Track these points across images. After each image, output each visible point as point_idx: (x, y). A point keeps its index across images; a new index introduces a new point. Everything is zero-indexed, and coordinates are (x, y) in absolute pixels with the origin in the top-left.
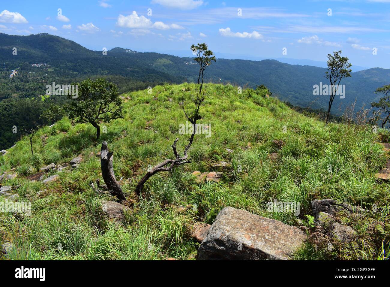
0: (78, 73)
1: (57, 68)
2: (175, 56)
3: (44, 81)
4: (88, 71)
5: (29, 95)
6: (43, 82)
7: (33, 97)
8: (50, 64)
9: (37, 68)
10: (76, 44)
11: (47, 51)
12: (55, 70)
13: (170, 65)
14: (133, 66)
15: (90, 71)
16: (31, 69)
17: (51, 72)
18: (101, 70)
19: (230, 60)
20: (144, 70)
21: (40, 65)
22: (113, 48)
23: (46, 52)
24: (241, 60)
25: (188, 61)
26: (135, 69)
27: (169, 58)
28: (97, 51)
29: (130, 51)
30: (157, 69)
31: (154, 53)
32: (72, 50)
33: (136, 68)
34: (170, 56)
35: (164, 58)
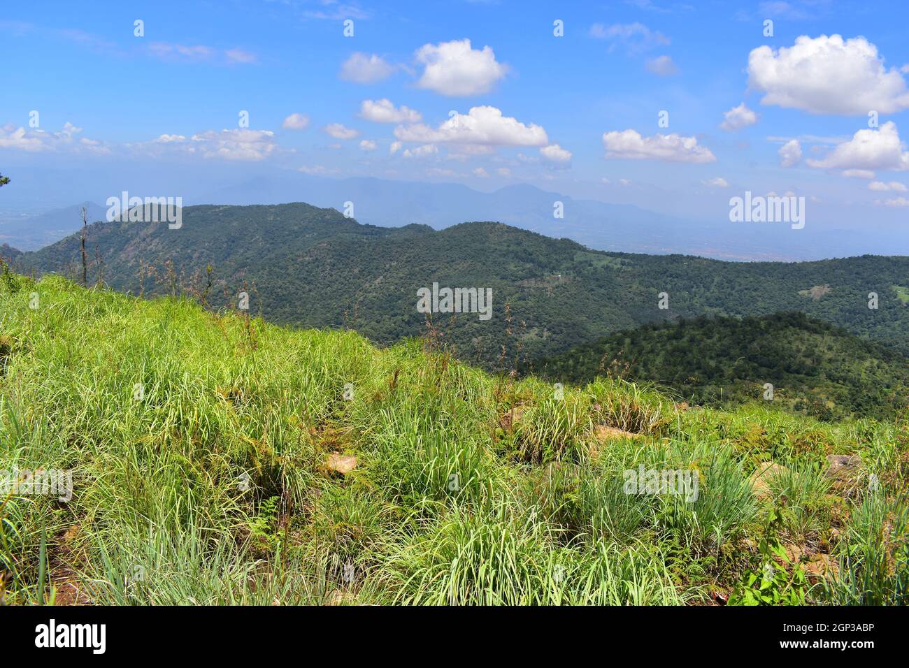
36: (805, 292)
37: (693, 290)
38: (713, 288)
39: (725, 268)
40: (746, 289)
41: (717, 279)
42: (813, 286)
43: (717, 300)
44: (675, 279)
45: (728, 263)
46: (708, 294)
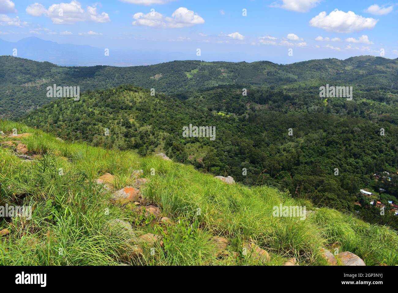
36: (153, 77)
37: (107, 80)
38: (115, 79)
39: (120, 70)
40: (129, 78)
41: (117, 75)
42: (155, 75)
43: (117, 84)
44: (99, 77)
45: (121, 68)
46: (114, 82)
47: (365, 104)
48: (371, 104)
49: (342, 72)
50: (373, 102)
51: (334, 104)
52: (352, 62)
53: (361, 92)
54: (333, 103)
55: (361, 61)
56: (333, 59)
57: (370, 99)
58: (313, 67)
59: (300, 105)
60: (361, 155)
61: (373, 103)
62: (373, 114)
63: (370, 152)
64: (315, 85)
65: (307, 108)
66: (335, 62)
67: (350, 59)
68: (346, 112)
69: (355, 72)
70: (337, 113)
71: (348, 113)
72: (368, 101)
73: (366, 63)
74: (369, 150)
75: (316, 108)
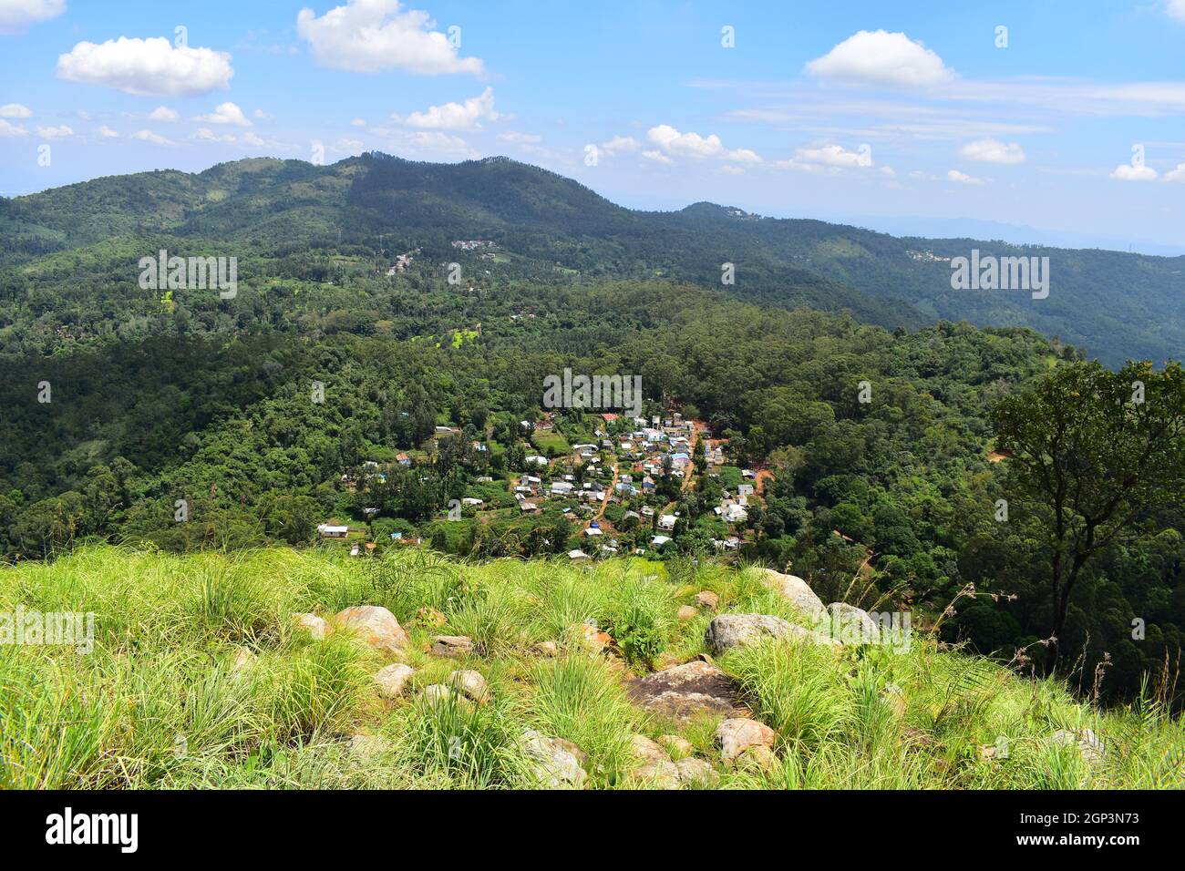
0: (575, 272)
1: (521, 254)
2: (878, 232)
3: (472, 289)
4: (606, 268)
5: (423, 327)
6: (468, 293)
7: (431, 334)
8: (501, 243)
9: (467, 251)
10: (584, 189)
11: (501, 207)
12: (512, 261)
13: (858, 260)
14: (740, 260)
15: (613, 267)
16: (446, 255)
17: (500, 265)
18: (645, 266)
19: (1065, 250)
20: (775, 272)
21: (474, 245)
22: (691, 204)
23: (498, 211)
24: (1103, 253)
25: (920, 250)
26: (748, 269)
27: (858, 240)
28: (643, 210)
29: (738, 213)
30: (816, 273)
31: (814, 220)
32: (570, 204)
33: (750, 266)
34: (864, 232)
35: (843, 237)
47: (279, 293)
48: (296, 292)
49: (201, 207)
50: (300, 284)
51: (195, 303)
52: (223, 177)
53: (262, 261)
54: (191, 301)
55: (247, 173)
56: (167, 171)
57: (289, 278)
58: (108, 200)
59: (92, 322)
60: (298, 433)
61: (300, 287)
62: (305, 317)
63: (321, 420)
64: (128, 256)
65: (115, 327)
66: (174, 181)
67: (217, 171)
68: (232, 322)
69: (235, 207)
70: (208, 330)
71: (240, 325)
72: (287, 284)
73: (263, 179)
74: (315, 415)
75: (144, 321)
